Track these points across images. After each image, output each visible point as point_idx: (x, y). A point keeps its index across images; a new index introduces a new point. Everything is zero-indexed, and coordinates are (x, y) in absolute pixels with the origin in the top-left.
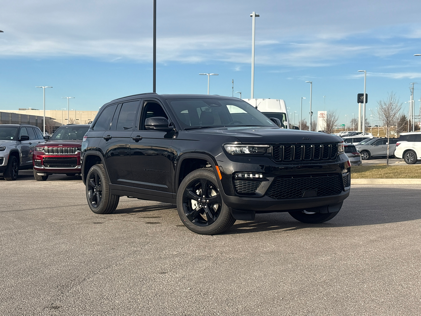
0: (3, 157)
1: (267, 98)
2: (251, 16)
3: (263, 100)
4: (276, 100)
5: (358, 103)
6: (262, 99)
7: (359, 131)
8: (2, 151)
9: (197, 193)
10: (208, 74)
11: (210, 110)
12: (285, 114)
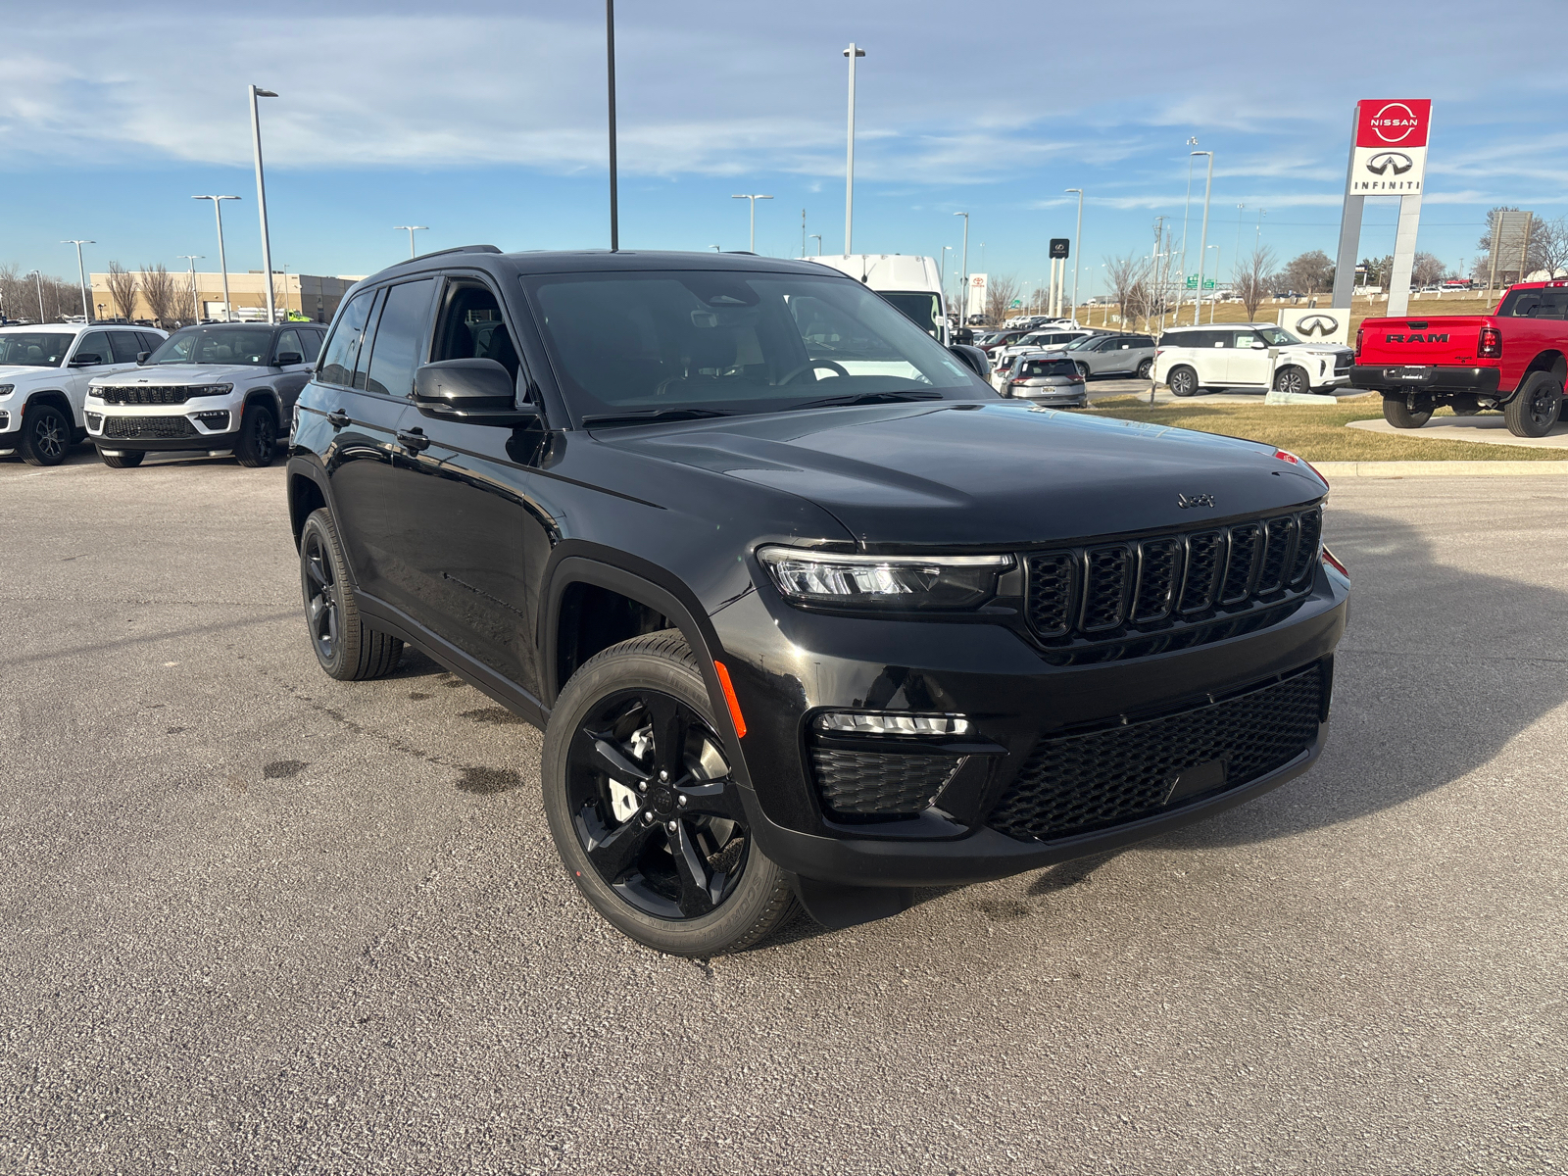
0: (227, 411)
1: (891, 254)
2: (847, 54)
3: (882, 257)
4: (913, 258)
5: (1051, 257)
6: (879, 256)
7: (1050, 316)
8: (225, 393)
9: (634, 745)
10: (751, 197)
11: (711, 319)
12: (938, 295)
